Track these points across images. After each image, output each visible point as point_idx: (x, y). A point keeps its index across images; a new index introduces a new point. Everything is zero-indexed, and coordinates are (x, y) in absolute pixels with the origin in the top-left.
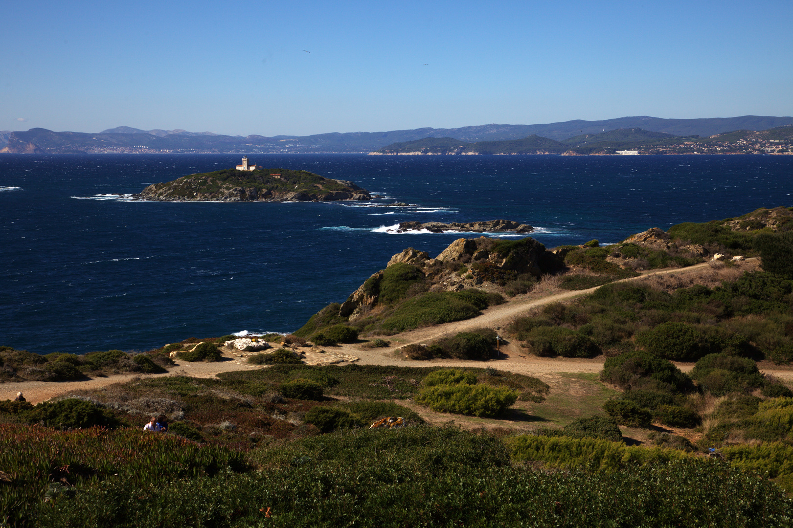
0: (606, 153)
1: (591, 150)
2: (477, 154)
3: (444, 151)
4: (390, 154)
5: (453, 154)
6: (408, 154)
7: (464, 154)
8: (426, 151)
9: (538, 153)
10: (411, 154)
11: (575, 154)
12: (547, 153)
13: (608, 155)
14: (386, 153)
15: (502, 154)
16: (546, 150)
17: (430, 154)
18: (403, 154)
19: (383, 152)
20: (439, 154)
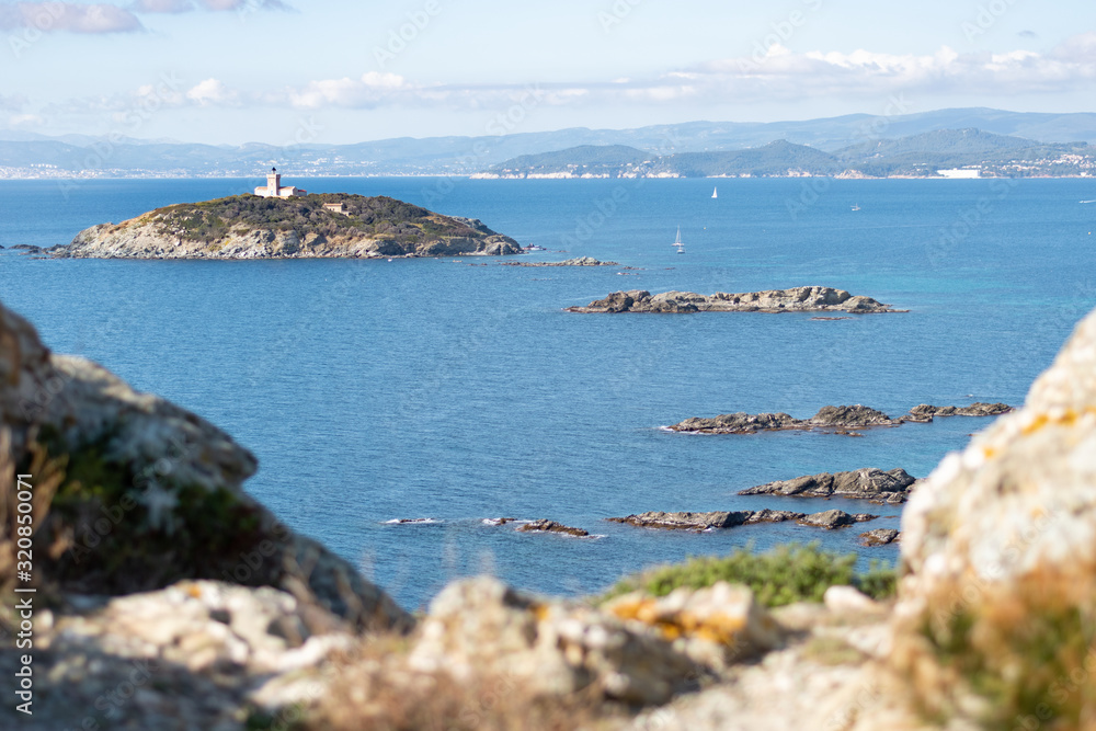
0: (920, 175)
1: (890, 169)
2: (676, 176)
3: (614, 171)
4: (512, 177)
5: (631, 176)
6: (546, 176)
7: (652, 176)
8: (580, 171)
9: (791, 174)
10: (552, 176)
11: (861, 177)
12: (807, 174)
13: (923, 177)
14: (505, 174)
15: (724, 176)
16: (805, 168)
17: (588, 176)
18: (538, 176)
19: (499, 172)
20: (605, 176)
